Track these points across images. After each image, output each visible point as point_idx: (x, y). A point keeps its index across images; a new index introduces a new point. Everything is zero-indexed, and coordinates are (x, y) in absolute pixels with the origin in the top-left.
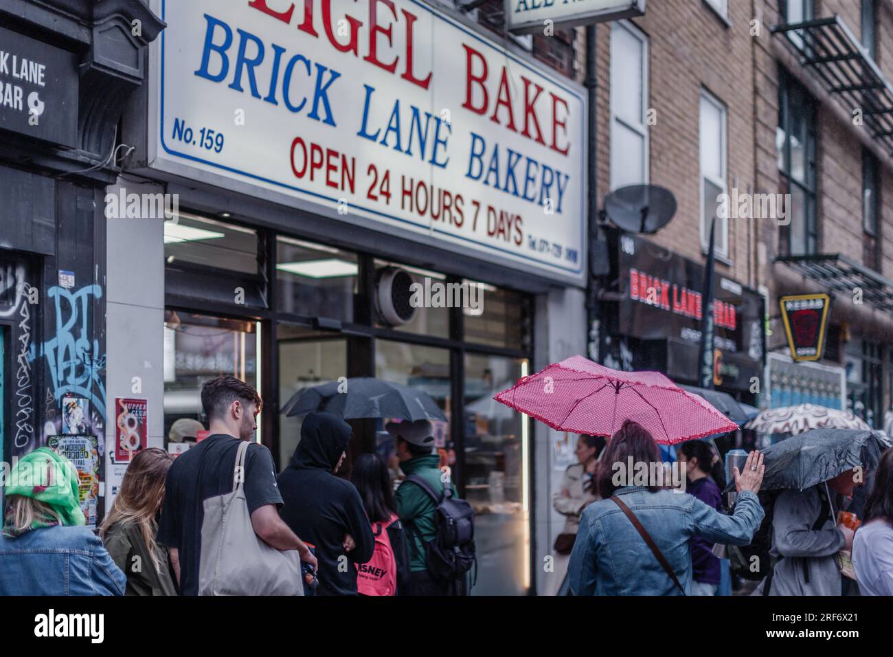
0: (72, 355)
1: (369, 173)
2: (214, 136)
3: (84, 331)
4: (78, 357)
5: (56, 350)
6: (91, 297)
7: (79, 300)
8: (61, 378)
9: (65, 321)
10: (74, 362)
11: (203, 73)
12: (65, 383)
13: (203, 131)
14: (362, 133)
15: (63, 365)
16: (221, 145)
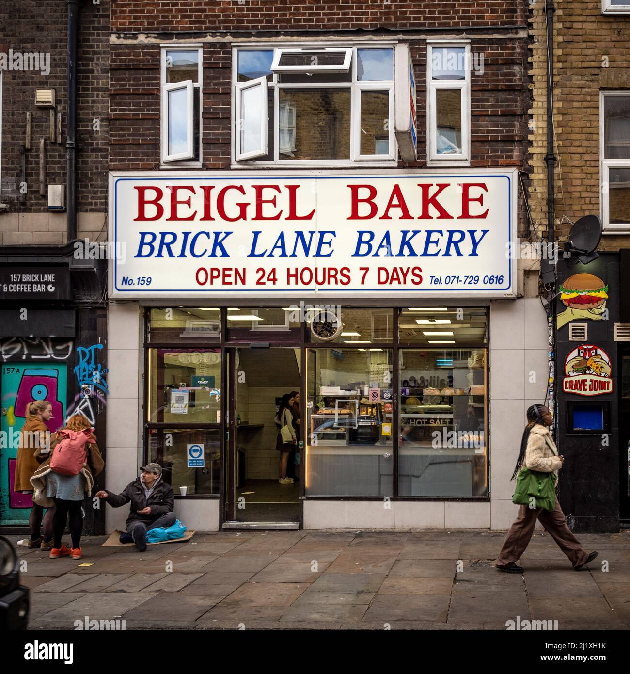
0: (87, 370)
1: (257, 272)
2: (146, 279)
3: (93, 361)
4: (89, 371)
5: (79, 369)
6: (96, 349)
7: (90, 351)
8: (82, 378)
9: (83, 359)
10: (87, 373)
11: (139, 255)
12: (83, 380)
13: (139, 279)
14: (252, 254)
15: (82, 374)
16: (150, 282)
